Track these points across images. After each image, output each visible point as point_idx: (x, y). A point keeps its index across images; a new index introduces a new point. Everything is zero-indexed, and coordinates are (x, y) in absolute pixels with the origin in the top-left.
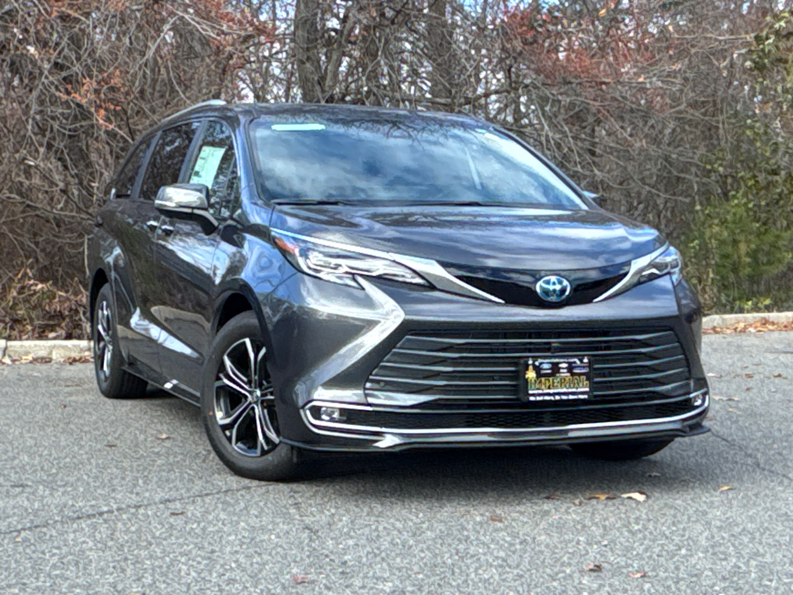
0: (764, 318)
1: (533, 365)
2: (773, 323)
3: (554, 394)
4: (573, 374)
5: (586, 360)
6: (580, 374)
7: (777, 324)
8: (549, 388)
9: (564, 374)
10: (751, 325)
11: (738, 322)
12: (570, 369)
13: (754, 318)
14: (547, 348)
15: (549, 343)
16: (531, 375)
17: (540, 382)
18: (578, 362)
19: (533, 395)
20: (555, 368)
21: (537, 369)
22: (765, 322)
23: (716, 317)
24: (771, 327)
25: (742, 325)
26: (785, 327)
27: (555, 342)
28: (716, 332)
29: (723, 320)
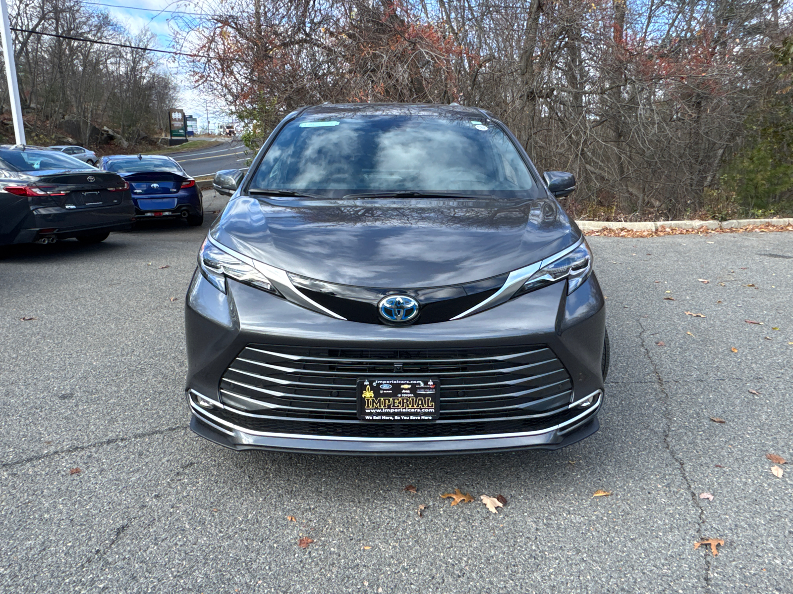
0: (768, 223)
1: (371, 384)
2: (774, 226)
3: (394, 414)
4: (417, 395)
5: (431, 383)
6: (425, 396)
7: (777, 226)
8: (389, 407)
9: (406, 394)
10: (757, 227)
11: (749, 225)
12: (413, 389)
13: (761, 222)
14: (389, 368)
15: (392, 364)
16: (368, 394)
17: (379, 401)
18: (422, 385)
19: (371, 414)
20: (397, 390)
21: (376, 390)
22: (768, 225)
23: (735, 221)
24: (771, 228)
25: (751, 227)
26: (782, 228)
27: (398, 362)
28: (732, 231)
29: (739, 223)
